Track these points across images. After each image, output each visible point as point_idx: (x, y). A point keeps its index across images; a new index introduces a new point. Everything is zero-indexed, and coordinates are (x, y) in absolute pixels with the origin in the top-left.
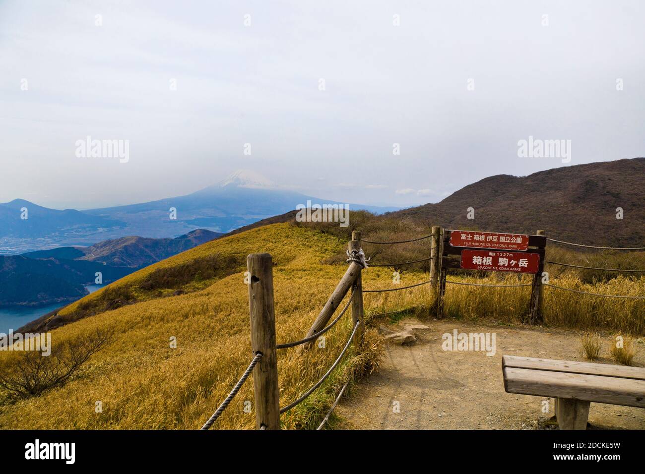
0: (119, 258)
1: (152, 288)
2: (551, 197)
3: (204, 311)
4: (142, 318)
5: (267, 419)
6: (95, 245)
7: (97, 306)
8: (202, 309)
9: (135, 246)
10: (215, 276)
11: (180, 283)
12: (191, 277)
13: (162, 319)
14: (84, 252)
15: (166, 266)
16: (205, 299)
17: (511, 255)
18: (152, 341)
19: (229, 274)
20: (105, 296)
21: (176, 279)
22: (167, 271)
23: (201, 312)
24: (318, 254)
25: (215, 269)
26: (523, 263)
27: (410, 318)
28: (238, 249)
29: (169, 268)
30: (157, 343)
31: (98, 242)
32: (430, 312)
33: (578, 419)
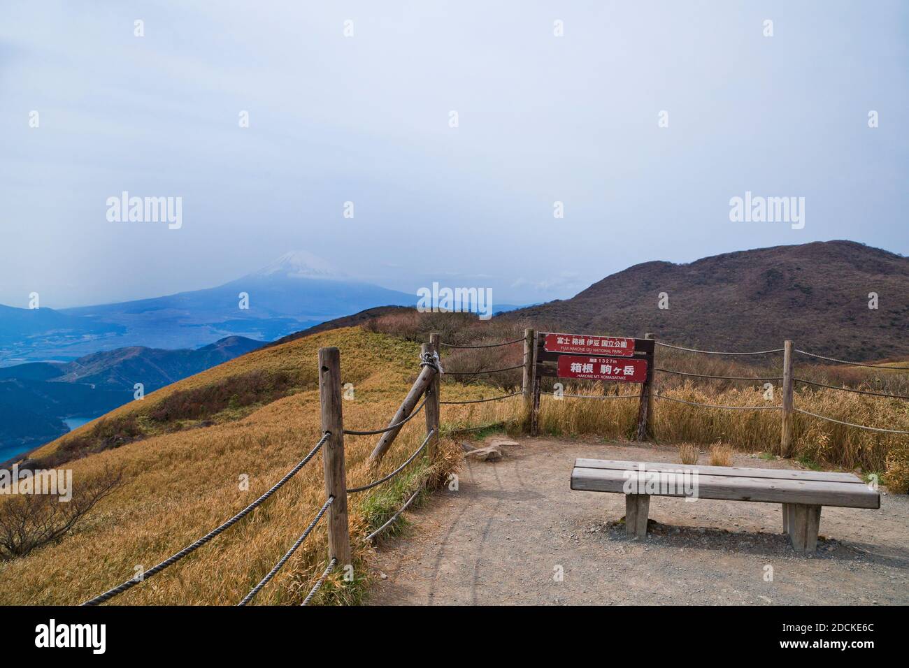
0: (114, 378)
1: (167, 419)
2: (723, 292)
3: (246, 445)
4: (160, 456)
5: (335, 491)
6: (78, 360)
7: (88, 446)
8: (244, 443)
9: (138, 360)
10: (257, 401)
11: (207, 412)
12: (224, 404)
13: (188, 457)
14: (63, 370)
15: (188, 388)
16: (245, 429)
17: (615, 362)
18: (177, 484)
19: (277, 398)
20: (98, 431)
21: (201, 406)
22: (189, 395)
23: (242, 446)
24: (401, 370)
25: (258, 392)
26: (629, 370)
27: (498, 435)
28: (290, 363)
29: (193, 392)
30: (184, 486)
31: (82, 355)
32: (523, 428)
33: (640, 513)
